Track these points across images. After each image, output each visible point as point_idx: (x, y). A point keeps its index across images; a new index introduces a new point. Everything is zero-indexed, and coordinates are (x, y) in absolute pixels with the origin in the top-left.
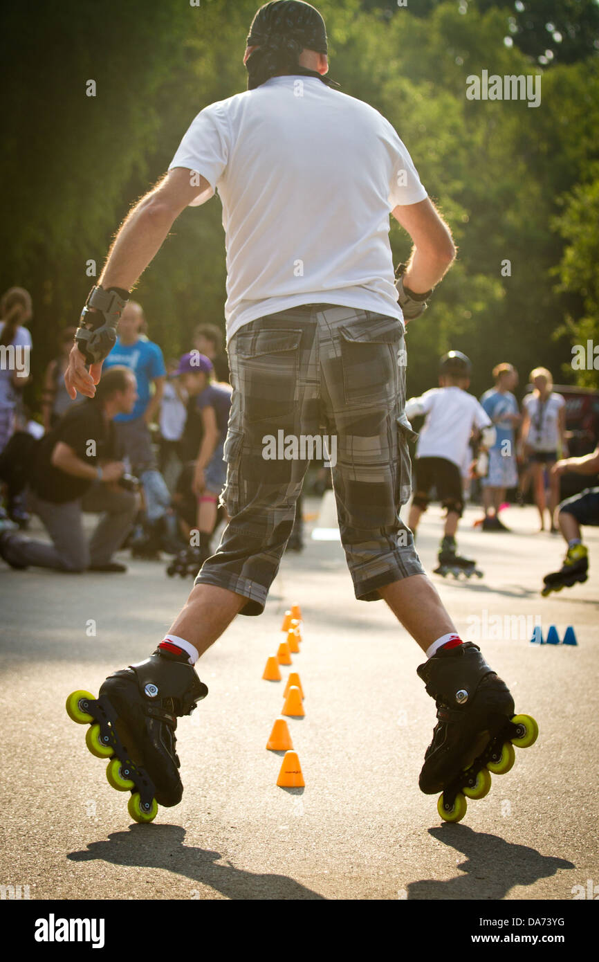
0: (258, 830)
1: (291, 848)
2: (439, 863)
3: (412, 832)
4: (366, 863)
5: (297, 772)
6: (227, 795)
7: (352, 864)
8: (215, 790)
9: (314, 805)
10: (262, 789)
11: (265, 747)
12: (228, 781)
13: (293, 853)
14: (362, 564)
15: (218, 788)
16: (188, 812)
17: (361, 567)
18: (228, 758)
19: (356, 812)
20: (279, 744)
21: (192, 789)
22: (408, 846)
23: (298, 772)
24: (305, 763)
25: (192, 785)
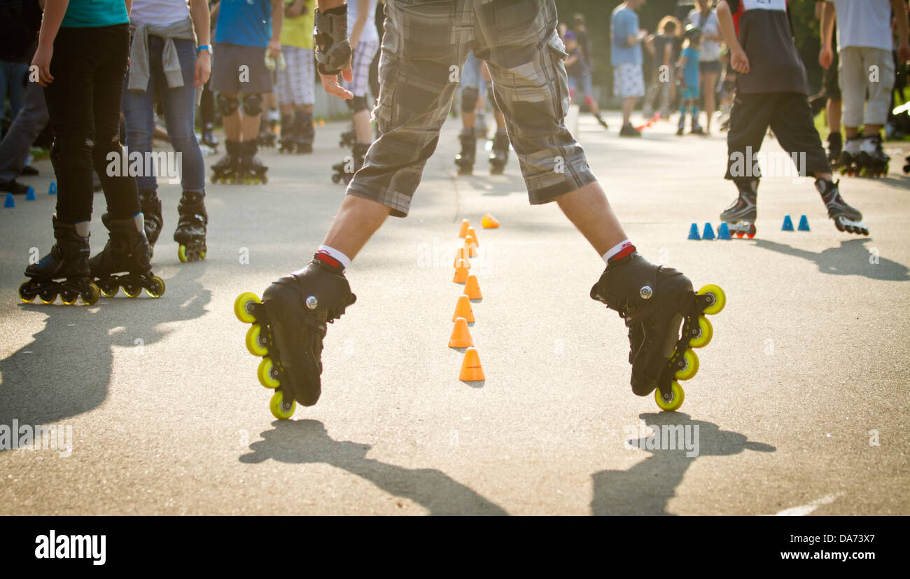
0: (444, 421)
1: (474, 437)
2: (610, 445)
3: (584, 417)
4: (543, 447)
5: (477, 367)
6: (414, 391)
7: (530, 449)
8: (403, 386)
9: (494, 396)
10: (445, 384)
11: (447, 346)
12: (414, 377)
13: (476, 441)
14: (536, 174)
15: (405, 384)
16: (380, 408)
17: (537, 176)
18: (415, 356)
19: (533, 402)
20: (460, 343)
21: (382, 386)
22: (581, 430)
23: (479, 367)
24: (485, 359)
25: (382, 383)
